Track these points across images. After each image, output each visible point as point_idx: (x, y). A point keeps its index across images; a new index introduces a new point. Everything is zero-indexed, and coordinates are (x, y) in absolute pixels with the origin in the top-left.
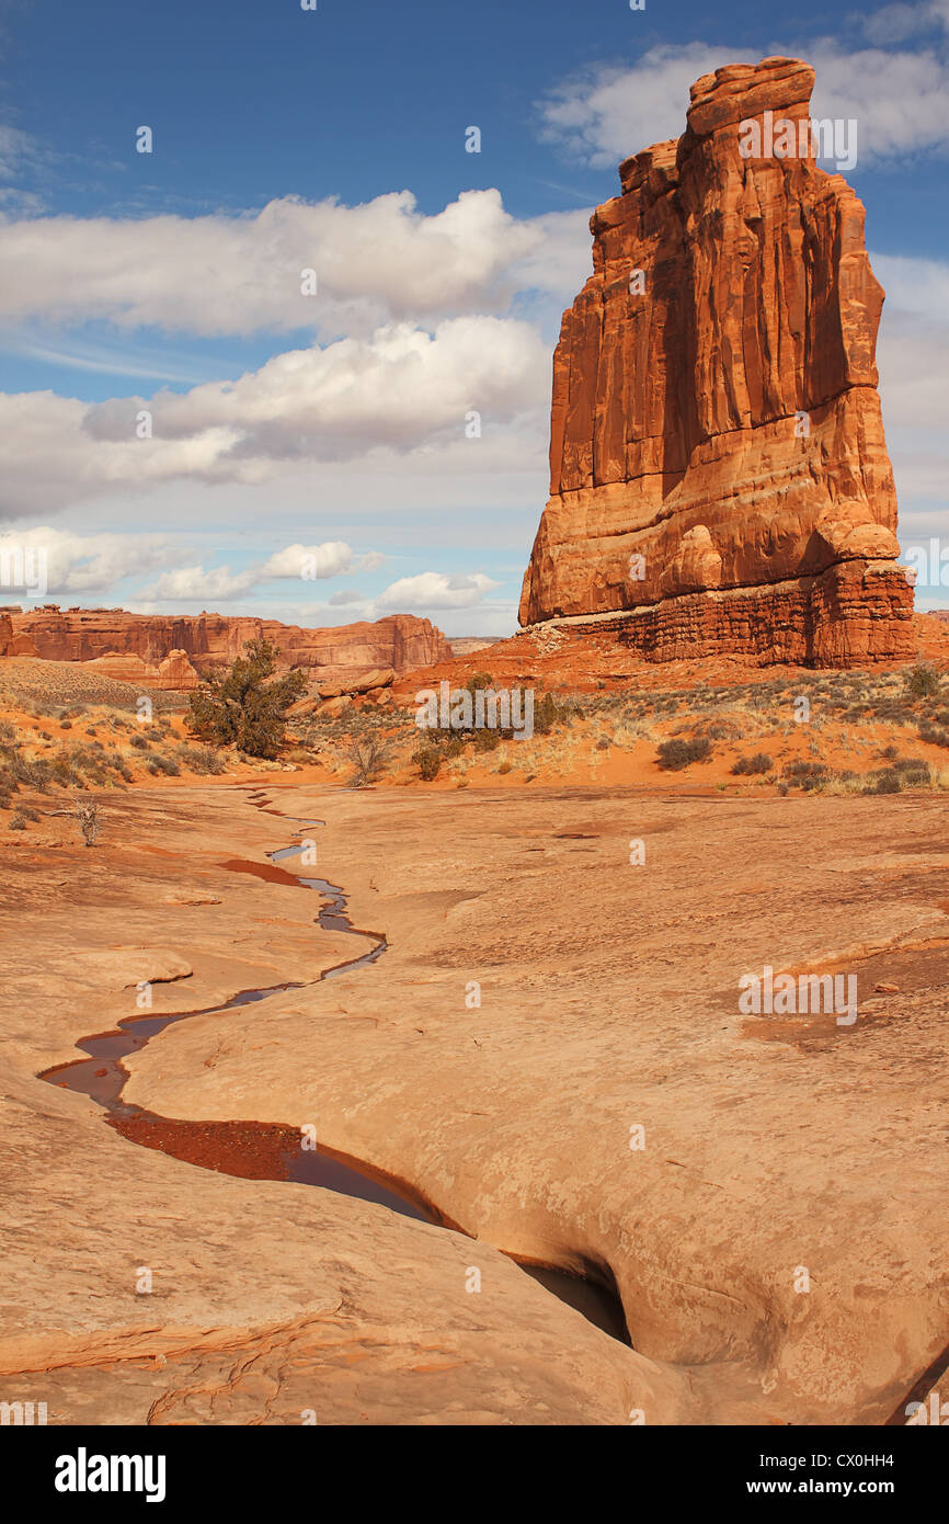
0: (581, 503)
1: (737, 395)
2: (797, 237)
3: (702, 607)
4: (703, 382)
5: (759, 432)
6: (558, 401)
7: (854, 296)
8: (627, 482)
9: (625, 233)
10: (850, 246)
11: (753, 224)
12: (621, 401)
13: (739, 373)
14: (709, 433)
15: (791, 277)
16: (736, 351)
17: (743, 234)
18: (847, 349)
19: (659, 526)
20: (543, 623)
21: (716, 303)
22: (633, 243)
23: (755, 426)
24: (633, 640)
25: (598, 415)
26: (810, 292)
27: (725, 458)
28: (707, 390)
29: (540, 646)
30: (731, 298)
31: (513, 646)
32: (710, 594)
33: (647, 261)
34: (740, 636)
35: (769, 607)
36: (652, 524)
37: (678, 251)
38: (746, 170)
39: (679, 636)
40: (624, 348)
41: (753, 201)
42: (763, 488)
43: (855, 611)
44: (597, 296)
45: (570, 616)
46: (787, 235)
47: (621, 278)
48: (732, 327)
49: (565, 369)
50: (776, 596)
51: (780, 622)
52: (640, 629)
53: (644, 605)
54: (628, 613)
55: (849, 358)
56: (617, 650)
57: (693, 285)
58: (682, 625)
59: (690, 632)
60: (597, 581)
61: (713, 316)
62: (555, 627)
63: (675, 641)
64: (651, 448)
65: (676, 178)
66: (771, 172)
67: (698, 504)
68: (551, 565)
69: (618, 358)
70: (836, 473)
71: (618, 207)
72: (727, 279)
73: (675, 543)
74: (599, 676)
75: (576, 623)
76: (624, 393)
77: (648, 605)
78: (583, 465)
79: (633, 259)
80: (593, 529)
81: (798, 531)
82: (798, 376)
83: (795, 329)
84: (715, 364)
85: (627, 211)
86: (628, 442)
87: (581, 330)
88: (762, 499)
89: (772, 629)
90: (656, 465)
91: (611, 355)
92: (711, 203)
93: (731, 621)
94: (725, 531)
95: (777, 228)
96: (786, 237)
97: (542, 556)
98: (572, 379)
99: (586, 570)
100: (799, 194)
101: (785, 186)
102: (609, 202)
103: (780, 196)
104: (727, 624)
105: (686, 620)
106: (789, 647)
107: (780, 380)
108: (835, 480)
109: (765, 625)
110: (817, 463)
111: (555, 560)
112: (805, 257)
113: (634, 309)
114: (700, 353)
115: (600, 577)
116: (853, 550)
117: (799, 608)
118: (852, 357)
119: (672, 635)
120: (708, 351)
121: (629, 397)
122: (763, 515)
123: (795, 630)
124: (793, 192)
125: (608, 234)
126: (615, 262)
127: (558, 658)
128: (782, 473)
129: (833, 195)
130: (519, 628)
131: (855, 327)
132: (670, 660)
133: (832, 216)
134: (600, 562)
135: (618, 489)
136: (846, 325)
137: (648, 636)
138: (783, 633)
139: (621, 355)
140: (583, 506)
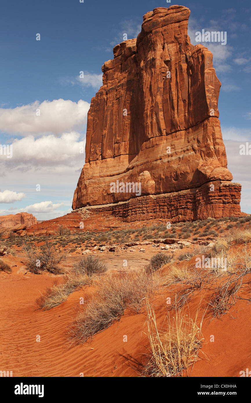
0: (97, 165)
1: (161, 123)
2: (185, 66)
3: (148, 201)
4: (147, 119)
5: (169, 137)
6: (89, 129)
7: (210, 84)
8: (114, 158)
9: (115, 71)
10: (208, 67)
11: (167, 62)
12: (112, 129)
13: (161, 115)
14: (149, 137)
15: (182, 80)
16: (160, 107)
17: (163, 66)
18: (208, 103)
19: (128, 172)
20: (83, 208)
21: (152, 90)
22: (118, 74)
23: (167, 134)
24: (118, 214)
25: (104, 134)
26: (190, 85)
27: (156, 146)
28: (149, 121)
29: (82, 216)
30: (159, 88)
31: (72, 216)
32: (151, 196)
33: (123, 80)
34: (163, 212)
35: (176, 201)
36: (125, 172)
37: (135, 76)
38: (164, 43)
39: (138, 212)
40: (114, 111)
41: (167, 54)
42: (172, 156)
43: (216, 200)
44: (104, 92)
45: (93, 205)
46: (181, 66)
47: (113, 86)
48: (159, 99)
49: (92, 118)
50: (180, 196)
51: (181, 206)
52: (121, 210)
53: (122, 201)
54: (116, 204)
55: (209, 106)
56: (111, 218)
57: (143, 86)
58: (139, 208)
59: (142, 210)
60: (104, 193)
61: (151, 95)
62: (87, 209)
63: (136, 214)
64: (123, 145)
65: (135, 50)
66: (174, 44)
67: (145, 163)
68: (86, 187)
69: (112, 114)
70: (204, 149)
71: (112, 62)
72: (157, 81)
73: (135, 178)
74: (106, 227)
75: (96, 208)
76: (114, 127)
77: (124, 201)
78: (98, 152)
79: (118, 80)
80: (102, 174)
81: (189, 171)
82: (185, 116)
83: (184, 98)
84: (152, 112)
85: (116, 63)
86: (115, 144)
87: (98, 104)
88: (172, 160)
89: (178, 209)
90: (125, 151)
91: (109, 113)
92: (150, 56)
93: (160, 206)
94: (157, 172)
95: (177, 63)
96: (180, 66)
97: (82, 184)
98: (94, 122)
99: (99, 189)
100: (185, 51)
101: (179, 48)
102: (109, 61)
103: (178, 52)
104: (158, 207)
105: (141, 206)
106: (186, 215)
107: (178, 117)
108: (203, 152)
109: (175, 207)
110: (196, 146)
111: (87, 185)
112: (188, 73)
113: (118, 96)
114: (146, 108)
115: (104, 191)
116: (215, 177)
117: (190, 200)
118: (210, 106)
119: (135, 212)
120: (149, 108)
121: (116, 127)
122: (173, 166)
123: (188, 209)
124: (183, 50)
125: (108, 72)
126: (111, 81)
127: (89, 220)
128: (180, 150)
129: (200, 49)
130: (72, 210)
131: (211, 95)
132: (134, 221)
133: (200, 57)
134: (105, 186)
135: (111, 160)
136: (207, 94)
137: (124, 212)
138: (183, 210)
139: (113, 113)
140: (98, 166)
